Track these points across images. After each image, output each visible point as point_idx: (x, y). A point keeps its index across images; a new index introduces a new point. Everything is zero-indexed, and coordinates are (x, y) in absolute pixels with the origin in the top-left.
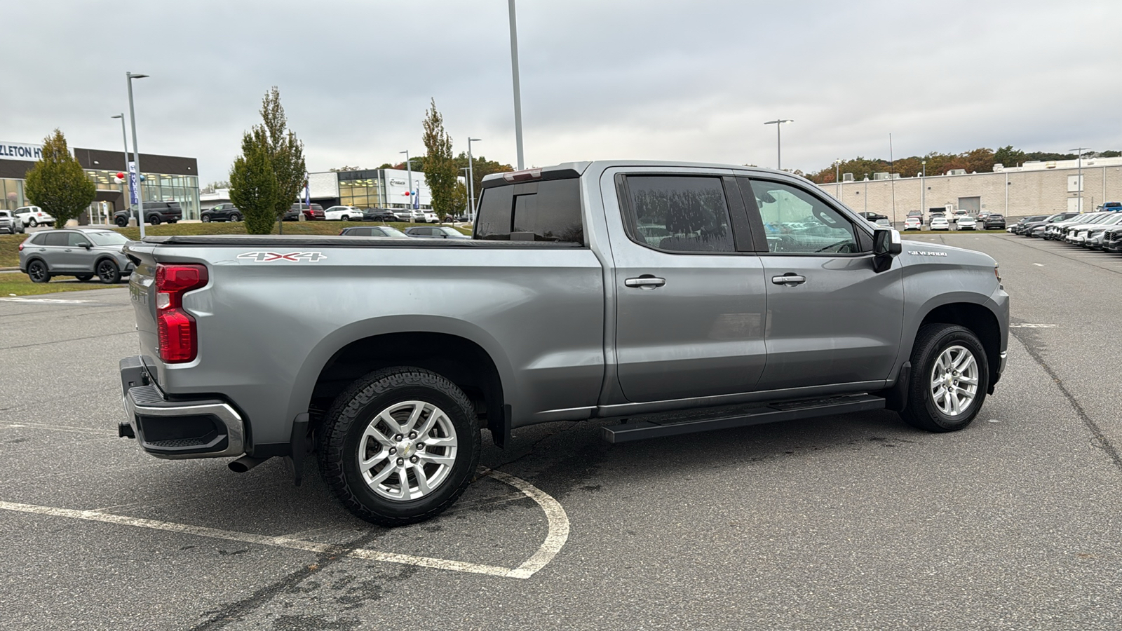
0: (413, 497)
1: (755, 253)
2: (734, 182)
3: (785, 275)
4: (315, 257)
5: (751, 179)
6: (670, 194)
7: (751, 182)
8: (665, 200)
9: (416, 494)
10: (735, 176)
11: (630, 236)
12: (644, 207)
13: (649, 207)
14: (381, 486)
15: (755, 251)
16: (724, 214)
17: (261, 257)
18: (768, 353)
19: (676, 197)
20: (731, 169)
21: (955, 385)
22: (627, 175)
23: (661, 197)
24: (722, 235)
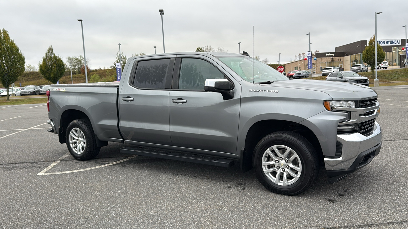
0: (79, 153)
1: (170, 89)
2: (174, 60)
5: (182, 58)
6: (149, 67)
8: (147, 69)
10: (176, 57)
11: (130, 83)
12: (139, 72)
13: (141, 72)
16: (165, 74)
17: (57, 89)
18: (170, 131)
19: (151, 68)
20: (177, 55)
21: (287, 168)
22: (139, 61)
23: (146, 68)
24: (161, 82)
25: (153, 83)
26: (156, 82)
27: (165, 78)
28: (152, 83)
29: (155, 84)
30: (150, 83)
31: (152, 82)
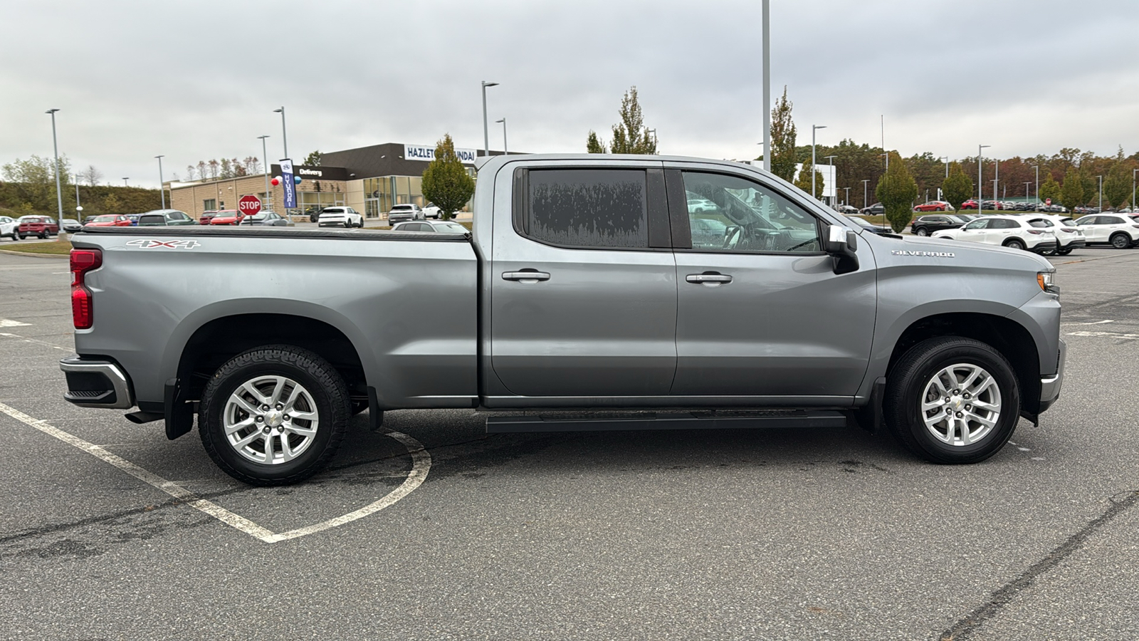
0: (275, 462)
1: (671, 250)
2: (660, 175)
3: (705, 273)
4: (191, 245)
5: (684, 170)
6: (577, 187)
7: (683, 173)
8: (569, 193)
9: (279, 459)
10: (664, 168)
11: (518, 230)
12: (543, 201)
13: (549, 200)
14: (247, 448)
15: (672, 248)
16: (641, 208)
17: (146, 244)
18: (679, 355)
19: (584, 191)
20: (662, 161)
21: (968, 410)
22: (531, 169)
23: (566, 191)
24: (633, 230)
25: (603, 232)
26: (616, 230)
27: (642, 219)
28: (599, 231)
29: (612, 233)
30: (592, 231)
31: (601, 230)
